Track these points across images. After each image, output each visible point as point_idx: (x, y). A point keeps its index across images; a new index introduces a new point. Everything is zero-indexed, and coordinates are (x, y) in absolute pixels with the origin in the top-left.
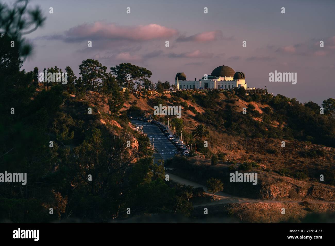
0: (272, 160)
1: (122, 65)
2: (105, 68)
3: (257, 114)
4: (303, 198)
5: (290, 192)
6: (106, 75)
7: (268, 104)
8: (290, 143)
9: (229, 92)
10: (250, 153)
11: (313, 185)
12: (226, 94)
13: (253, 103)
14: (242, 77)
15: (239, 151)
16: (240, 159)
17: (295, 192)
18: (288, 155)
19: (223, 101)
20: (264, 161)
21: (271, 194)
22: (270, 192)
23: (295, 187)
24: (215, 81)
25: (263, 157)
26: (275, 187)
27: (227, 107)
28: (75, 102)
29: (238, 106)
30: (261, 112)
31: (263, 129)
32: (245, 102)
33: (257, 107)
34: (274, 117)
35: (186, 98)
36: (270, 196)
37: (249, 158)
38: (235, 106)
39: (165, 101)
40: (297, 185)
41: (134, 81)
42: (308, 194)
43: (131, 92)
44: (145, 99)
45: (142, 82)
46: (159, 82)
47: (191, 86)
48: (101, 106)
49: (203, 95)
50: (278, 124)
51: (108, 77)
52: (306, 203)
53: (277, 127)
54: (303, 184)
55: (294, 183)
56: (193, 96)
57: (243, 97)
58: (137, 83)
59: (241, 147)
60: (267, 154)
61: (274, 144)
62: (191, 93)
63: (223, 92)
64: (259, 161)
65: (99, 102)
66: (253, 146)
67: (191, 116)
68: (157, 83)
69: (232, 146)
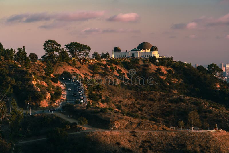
0: (151, 105)
1: (71, 43)
2: (60, 45)
3: (163, 74)
4: (134, 129)
5: (127, 125)
6: (60, 50)
7: (171, 67)
8: (164, 94)
9: (145, 60)
10: (138, 101)
11: (141, 121)
12: (143, 61)
13: (161, 67)
14: (156, 50)
15: (131, 99)
16: (130, 104)
17: (130, 125)
18: (162, 102)
19: (141, 65)
20: (146, 105)
21: (115, 126)
22: (114, 125)
23: (130, 122)
24: (139, 53)
25: (146, 103)
26: (118, 122)
27: (144, 69)
28: (20, 70)
29: (151, 69)
30: (165, 72)
31: (165, 83)
32: (156, 66)
33: (164, 69)
34: (174, 76)
35: (116, 64)
36: (114, 128)
37: (137, 104)
38: (148, 69)
39: (100, 66)
40: (131, 121)
41: (80, 53)
42: (137, 127)
43: (78, 60)
44: (87, 65)
45: (84, 54)
46: (103, 53)
47: (123, 55)
48: (42, 72)
49: (128, 62)
50: (177, 80)
51: (62, 51)
52: (134, 132)
53: (176, 82)
54: (135, 120)
55: (130, 120)
56: (122, 62)
57: (155, 63)
58: (82, 55)
59: (132, 97)
60: (149, 101)
61: (154, 95)
62: (120, 60)
63: (141, 60)
64: (143, 105)
65: (41, 69)
66: (140, 96)
67: (116, 76)
68: (101, 53)
69: (126, 96)
